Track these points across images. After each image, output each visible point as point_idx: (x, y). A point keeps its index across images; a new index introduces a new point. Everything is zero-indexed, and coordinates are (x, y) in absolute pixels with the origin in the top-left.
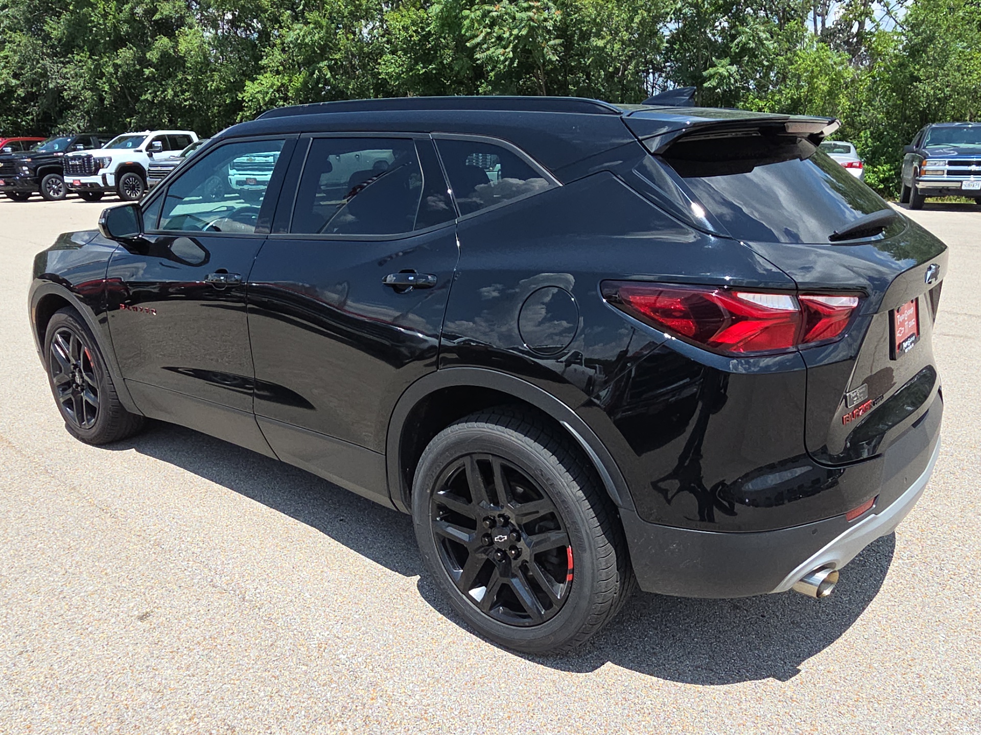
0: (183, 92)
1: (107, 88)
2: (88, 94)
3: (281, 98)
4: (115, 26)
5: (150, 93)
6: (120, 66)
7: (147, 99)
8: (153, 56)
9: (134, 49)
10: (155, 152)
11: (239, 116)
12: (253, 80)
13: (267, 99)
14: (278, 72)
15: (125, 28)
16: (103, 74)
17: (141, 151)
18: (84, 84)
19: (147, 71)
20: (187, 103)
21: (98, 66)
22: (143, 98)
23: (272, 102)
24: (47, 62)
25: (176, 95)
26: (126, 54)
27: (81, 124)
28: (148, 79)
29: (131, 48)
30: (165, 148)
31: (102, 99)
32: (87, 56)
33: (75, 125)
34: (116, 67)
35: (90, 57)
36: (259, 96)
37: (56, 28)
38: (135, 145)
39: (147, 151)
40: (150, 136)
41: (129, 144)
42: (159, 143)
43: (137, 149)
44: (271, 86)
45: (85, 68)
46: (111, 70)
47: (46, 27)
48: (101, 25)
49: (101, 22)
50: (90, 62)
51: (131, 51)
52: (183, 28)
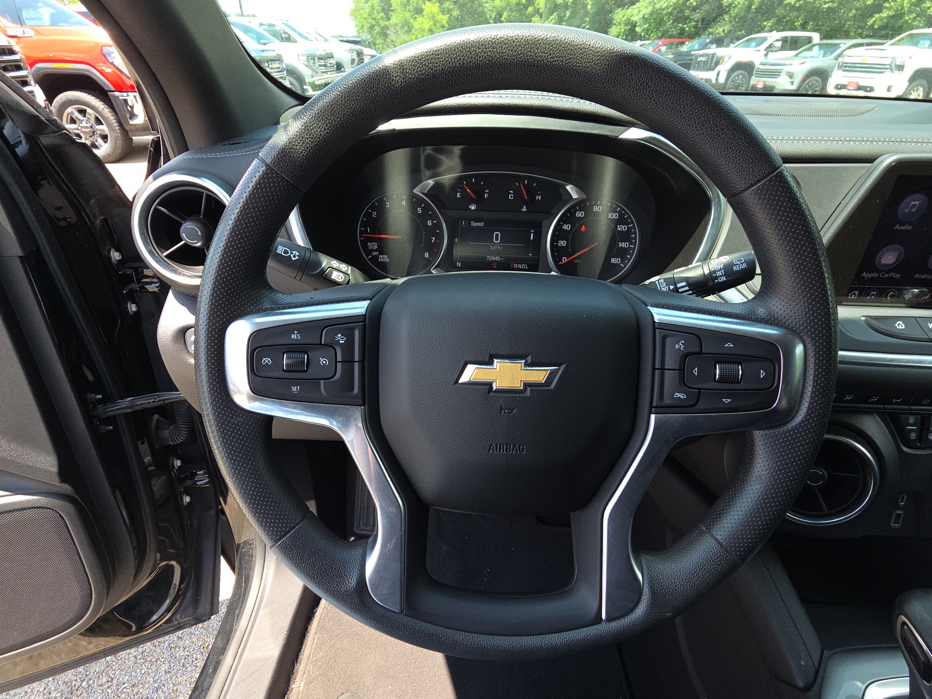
10: (772, 51)
11: (874, 19)
17: (759, 51)
20: (826, 6)
27: (726, 29)
30: (783, 48)
33: (721, 30)
38: (758, 45)
39: (765, 50)
40: (774, 37)
41: (754, 44)
42: (779, 44)
43: (758, 48)
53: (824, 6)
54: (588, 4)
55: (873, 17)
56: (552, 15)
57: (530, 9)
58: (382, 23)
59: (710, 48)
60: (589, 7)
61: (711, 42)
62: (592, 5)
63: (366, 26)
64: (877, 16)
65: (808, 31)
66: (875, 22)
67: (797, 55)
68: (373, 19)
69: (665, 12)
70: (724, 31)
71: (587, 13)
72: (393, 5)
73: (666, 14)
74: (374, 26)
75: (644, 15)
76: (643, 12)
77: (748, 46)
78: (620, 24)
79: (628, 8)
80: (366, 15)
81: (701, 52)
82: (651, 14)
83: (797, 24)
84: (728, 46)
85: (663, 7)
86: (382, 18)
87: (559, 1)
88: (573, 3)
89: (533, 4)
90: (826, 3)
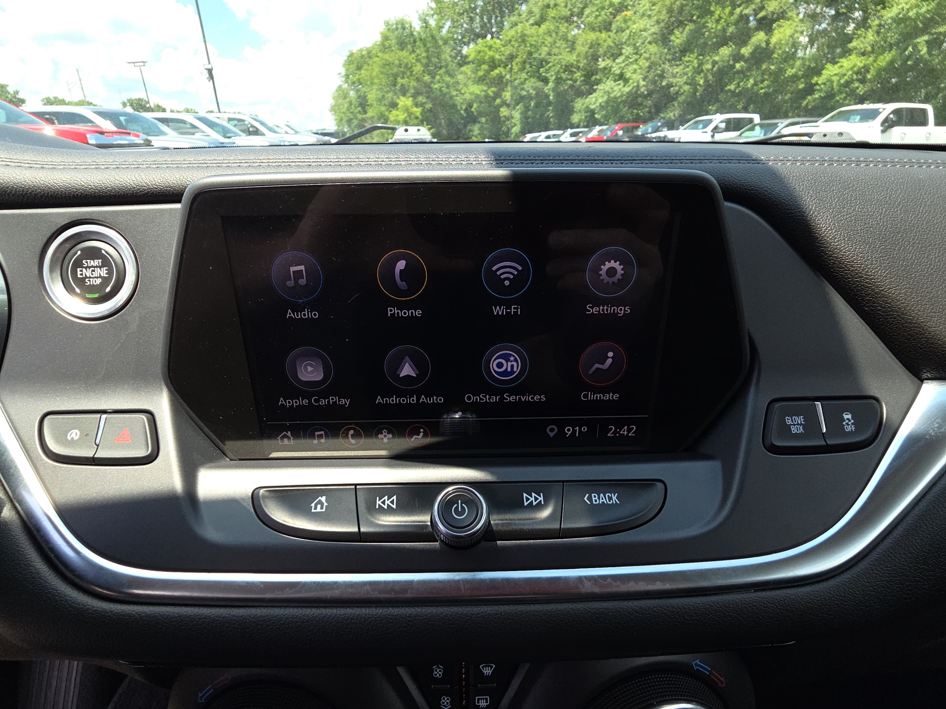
0: (762, 82)
1: (701, 82)
2: (687, 88)
3: (858, 80)
4: (724, 28)
5: (734, 84)
6: (717, 62)
7: (730, 90)
8: (746, 51)
9: (734, 47)
10: (717, 133)
11: (807, 100)
12: (834, 63)
13: (842, 81)
14: (863, 54)
15: (731, 29)
16: (702, 71)
17: (706, 132)
18: (686, 80)
19: (738, 66)
20: (763, 91)
21: (700, 64)
22: (729, 87)
23: (848, 84)
24: (667, 66)
25: (755, 84)
26: (725, 51)
27: (676, 113)
28: (738, 72)
29: (731, 46)
30: (727, 129)
31: (696, 90)
32: (695, 57)
33: (672, 114)
34: (714, 63)
35: (697, 58)
36: (835, 78)
37: (678, 38)
38: (704, 127)
39: (712, 131)
40: (718, 119)
41: (701, 126)
42: (723, 125)
43: (705, 130)
44: (852, 68)
45: (691, 67)
46: (709, 66)
47: (672, 38)
48: (712, 28)
49: (714, 26)
50: (696, 61)
51: (730, 49)
52: (781, 21)
54: (549, 95)
55: (806, 99)
56: (518, 105)
57: (498, 101)
58: (360, 116)
59: (662, 131)
60: (551, 98)
61: (662, 126)
62: (553, 96)
63: (345, 119)
64: (809, 97)
65: (750, 113)
66: (807, 104)
67: (740, 135)
68: (352, 113)
69: (619, 100)
70: (674, 116)
71: (549, 103)
72: (369, 101)
73: (621, 102)
74: (352, 119)
75: (600, 103)
76: (600, 100)
77: (697, 128)
78: (580, 111)
79: (586, 98)
80: (344, 110)
81: (654, 135)
82: (607, 102)
83: (740, 107)
84: (678, 129)
85: (617, 96)
86: (359, 112)
87: (524, 93)
88: (537, 94)
89: (500, 96)
90: (762, 88)
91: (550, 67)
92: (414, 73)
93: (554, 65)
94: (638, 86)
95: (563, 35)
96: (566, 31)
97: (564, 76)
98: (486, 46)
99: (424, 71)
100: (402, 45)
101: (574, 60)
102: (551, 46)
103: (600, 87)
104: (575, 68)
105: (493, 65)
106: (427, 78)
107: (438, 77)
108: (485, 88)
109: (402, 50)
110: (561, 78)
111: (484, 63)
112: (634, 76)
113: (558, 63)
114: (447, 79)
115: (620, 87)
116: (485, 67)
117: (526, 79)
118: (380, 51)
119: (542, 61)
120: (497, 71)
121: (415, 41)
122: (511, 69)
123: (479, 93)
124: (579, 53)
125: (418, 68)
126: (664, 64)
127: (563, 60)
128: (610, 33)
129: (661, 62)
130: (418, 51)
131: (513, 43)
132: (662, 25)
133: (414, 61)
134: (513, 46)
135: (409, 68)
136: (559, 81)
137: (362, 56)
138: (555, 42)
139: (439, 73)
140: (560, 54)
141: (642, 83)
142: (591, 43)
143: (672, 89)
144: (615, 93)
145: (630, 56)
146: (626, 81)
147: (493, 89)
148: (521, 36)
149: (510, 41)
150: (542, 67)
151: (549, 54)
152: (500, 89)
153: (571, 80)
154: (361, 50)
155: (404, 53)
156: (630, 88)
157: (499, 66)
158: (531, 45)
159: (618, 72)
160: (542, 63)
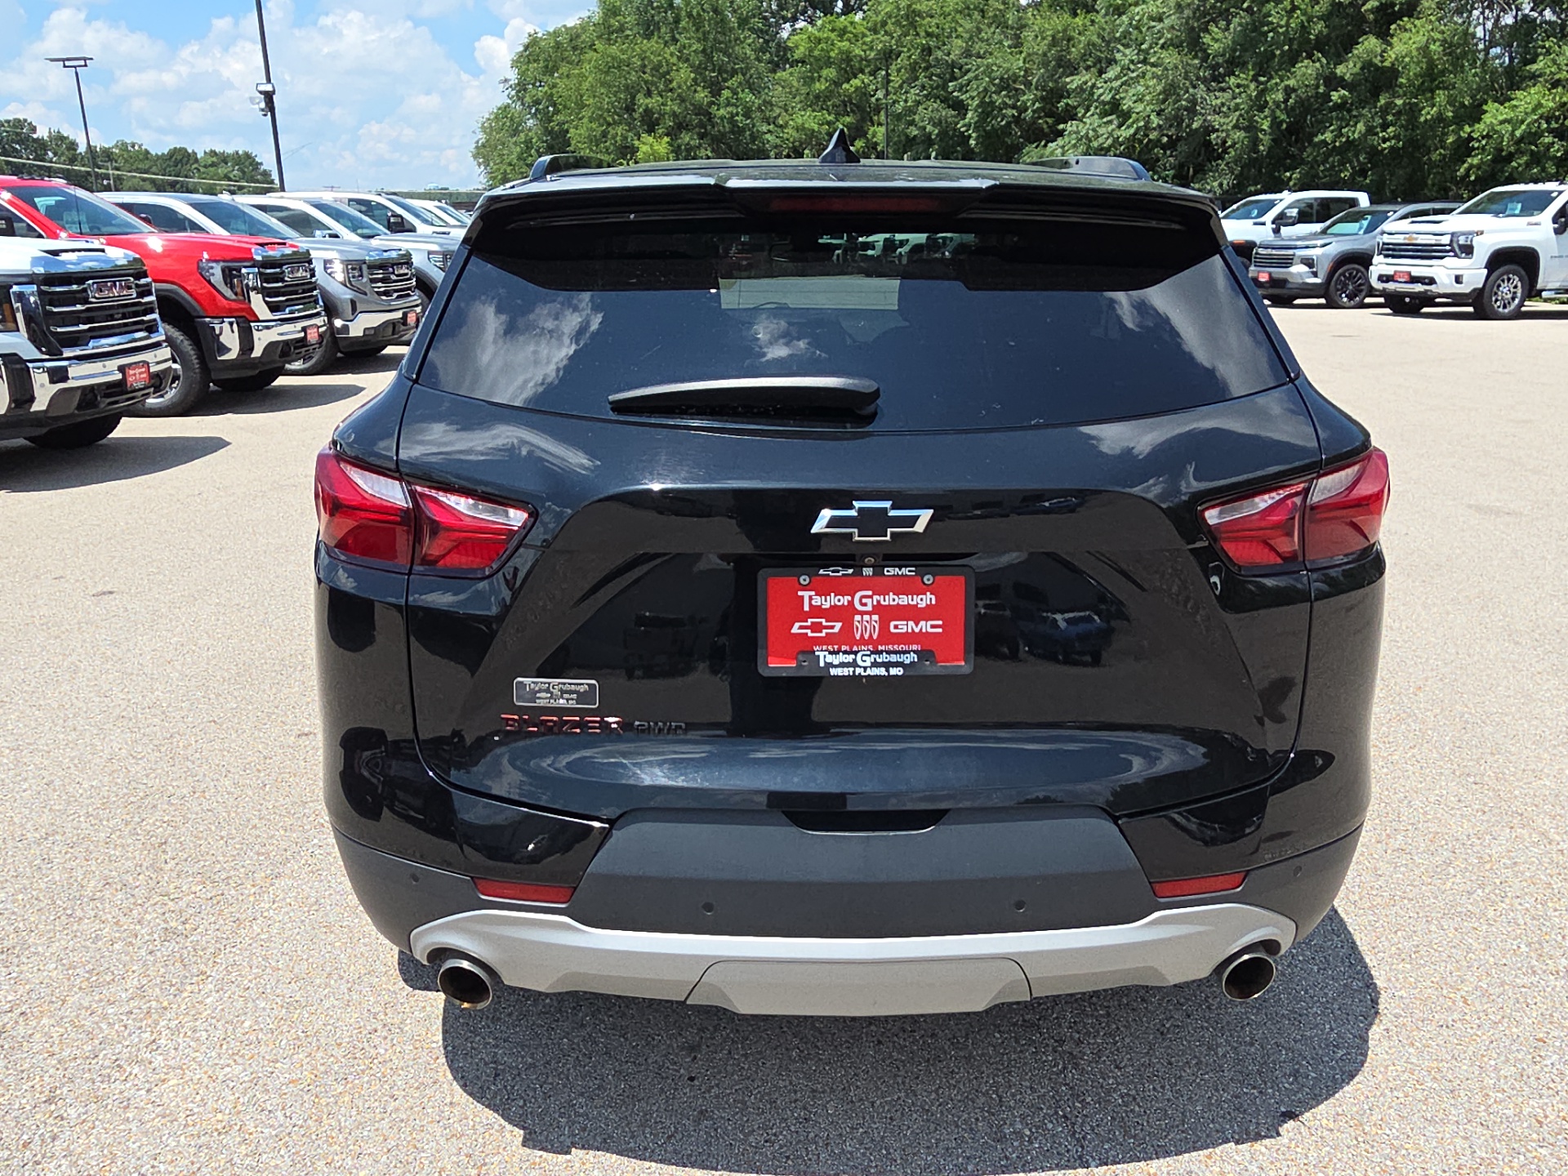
0: (1384, 127)
1: (1266, 125)
2: (1239, 135)
3: (1551, 131)
4: (1303, 26)
5: (1332, 132)
6: (1294, 90)
7: (1324, 141)
8: (1346, 70)
9: (1324, 61)
10: (1286, 225)
11: (1466, 165)
12: (1503, 100)
13: (1518, 133)
15: (1319, 27)
16: (1267, 105)
17: (1264, 224)
18: (1238, 120)
19: (1335, 96)
20: (1388, 145)
21: (1262, 93)
22: (1321, 137)
23: (1532, 137)
24: (1201, 91)
25: (1370, 131)
26: (1307, 70)
27: (1225, 182)
28: (1337, 108)
29: (1319, 60)
30: (1302, 219)
31: (1255, 142)
32: (1250, 77)
33: (1216, 184)
34: (1289, 91)
35: (1255, 79)
36: (1505, 129)
37: (1217, 40)
38: (1261, 214)
39: (1273, 223)
40: (1286, 200)
41: (1255, 212)
42: (1294, 212)
43: (1261, 220)
44: (1534, 111)
45: (1243, 95)
46: (1280, 96)
47: (1207, 39)
48: (1281, 27)
49: (1283, 23)
50: (1253, 86)
51: (1318, 65)
52: (1406, 19)
53: (1384, 146)
54: (970, 136)
55: (1464, 162)
60: (972, 142)
62: (977, 139)
65: (1352, 189)
66: (1468, 170)
67: (1324, 232)
70: (1221, 185)
71: (969, 154)
72: (573, 142)
77: (1247, 216)
79: (1045, 146)
85: (1106, 145)
87: (914, 132)
88: (943, 134)
89: (864, 134)
90: (1385, 140)
91: (970, 81)
92: (674, 84)
93: (976, 78)
94: (1147, 127)
95: (996, 16)
96: (1002, 7)
97: (998, 100)
98: (833, 30)
99: (695, 80)
100: (649, 29)
101: (1020, 69)
102: (971, 38)
103: (1071, 126)
104: (1021, 83)
105: (848, 67)
106: (702, 95)
107: (726, 93)
108: (831, 118)
109: (648, 36)
110: (992, 103)
111: (829, 63)
112: (1140, 107)
113: (984, 73)
114: (749, 97)
115: (1110, 128)
116: (830, 73)
117: (918, 103)
118: (599, 37)
119: (953, 65)
120: (856, 82)
121: (677, 21)
122: (887, 80)
123: (816, 127)
124: (1029, 55)
125: (683, 75)
126: (1194, 87)
127: (995, 68)
128: (1092, 16)
129: (1188, 84)
130: (682, 39)
131: (890, 27)
132: (1187, 12)
133: (674, 60)
134: (890, 35)
135: (662, 73)
136: (987, 110)
137: (558, 45)
138: (980, 30)
139: (729, 84)
140: (991, 54)
141: (1155, 121)
142: (1053, 37)
143: (1213, 136)
144: (1101, 140)
145: (1132, 67)
146: (1125, 116)
147: (848, 119)
148: (907, 16)
149: (884, 24)
150: (953, 78)
151: (967, 53)
152: (863, 120)
153: (1014, 107)
154: (556, 33)
155: (653, 44)
156: (1132, 131)
157: (862, 71)
158: (929, 35)
159: (1107, 97)
160: (953, 70)
